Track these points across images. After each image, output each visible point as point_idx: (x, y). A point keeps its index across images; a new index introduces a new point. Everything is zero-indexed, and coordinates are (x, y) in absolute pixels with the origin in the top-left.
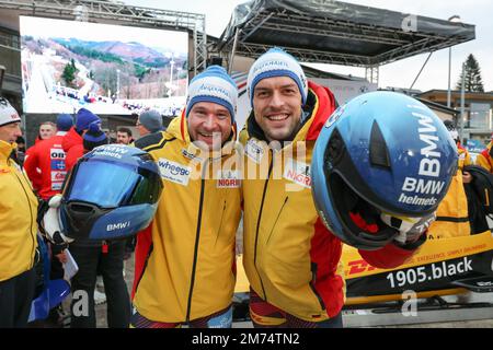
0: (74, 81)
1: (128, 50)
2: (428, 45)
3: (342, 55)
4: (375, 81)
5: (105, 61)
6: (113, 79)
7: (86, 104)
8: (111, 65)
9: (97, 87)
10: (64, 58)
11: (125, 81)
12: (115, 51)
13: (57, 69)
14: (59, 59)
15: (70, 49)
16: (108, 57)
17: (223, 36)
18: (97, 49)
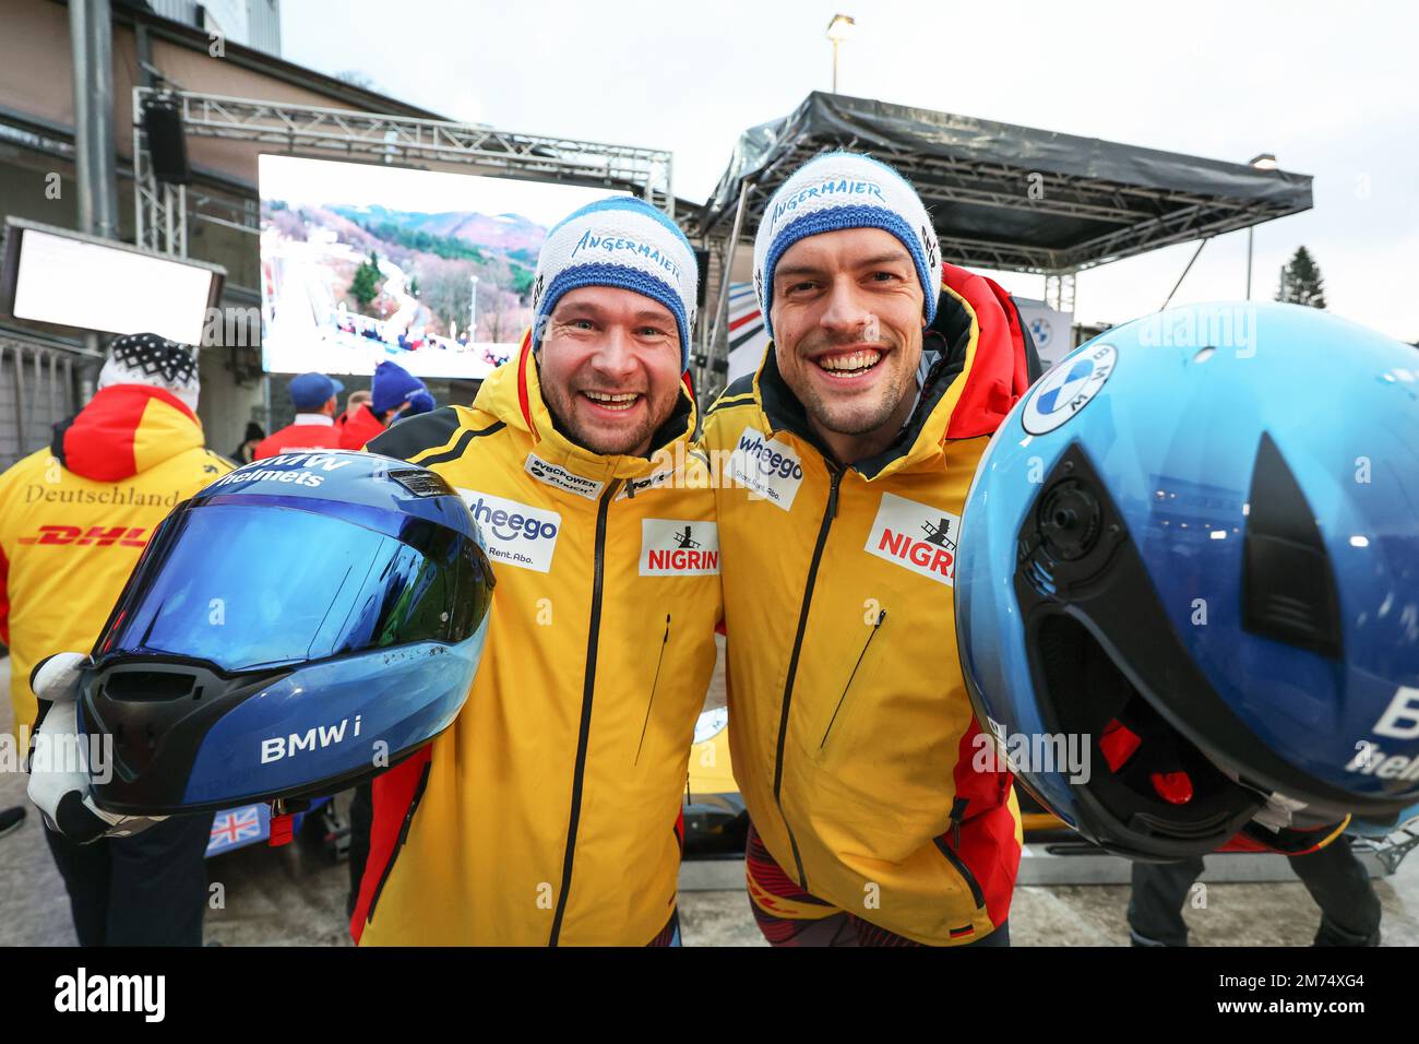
0: (375, 301)
1: (498, 231)
2: (1196, 223)
3: (990, 246)
4: (1066, 308)
5: (444, 257)
6: (462, 296)
7: (401, 352)
8: (455, 267)
9: (427, 314)
10: (355, 249)
11: (489, 302)
12: (468, 235)
13: (342, 274)
14: (344, 251)
15: (368, 229)
16: (451, 248)
17: (711, 202)
18: (430, 230)
